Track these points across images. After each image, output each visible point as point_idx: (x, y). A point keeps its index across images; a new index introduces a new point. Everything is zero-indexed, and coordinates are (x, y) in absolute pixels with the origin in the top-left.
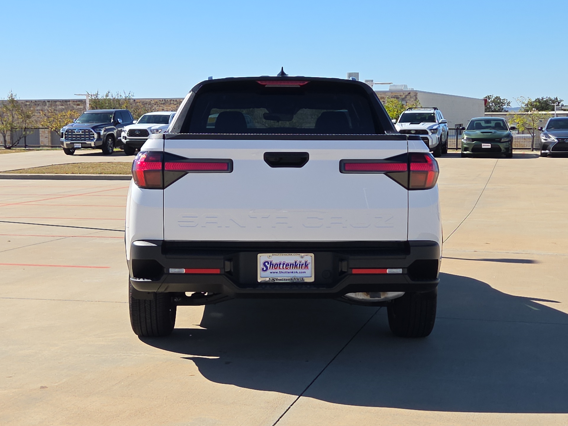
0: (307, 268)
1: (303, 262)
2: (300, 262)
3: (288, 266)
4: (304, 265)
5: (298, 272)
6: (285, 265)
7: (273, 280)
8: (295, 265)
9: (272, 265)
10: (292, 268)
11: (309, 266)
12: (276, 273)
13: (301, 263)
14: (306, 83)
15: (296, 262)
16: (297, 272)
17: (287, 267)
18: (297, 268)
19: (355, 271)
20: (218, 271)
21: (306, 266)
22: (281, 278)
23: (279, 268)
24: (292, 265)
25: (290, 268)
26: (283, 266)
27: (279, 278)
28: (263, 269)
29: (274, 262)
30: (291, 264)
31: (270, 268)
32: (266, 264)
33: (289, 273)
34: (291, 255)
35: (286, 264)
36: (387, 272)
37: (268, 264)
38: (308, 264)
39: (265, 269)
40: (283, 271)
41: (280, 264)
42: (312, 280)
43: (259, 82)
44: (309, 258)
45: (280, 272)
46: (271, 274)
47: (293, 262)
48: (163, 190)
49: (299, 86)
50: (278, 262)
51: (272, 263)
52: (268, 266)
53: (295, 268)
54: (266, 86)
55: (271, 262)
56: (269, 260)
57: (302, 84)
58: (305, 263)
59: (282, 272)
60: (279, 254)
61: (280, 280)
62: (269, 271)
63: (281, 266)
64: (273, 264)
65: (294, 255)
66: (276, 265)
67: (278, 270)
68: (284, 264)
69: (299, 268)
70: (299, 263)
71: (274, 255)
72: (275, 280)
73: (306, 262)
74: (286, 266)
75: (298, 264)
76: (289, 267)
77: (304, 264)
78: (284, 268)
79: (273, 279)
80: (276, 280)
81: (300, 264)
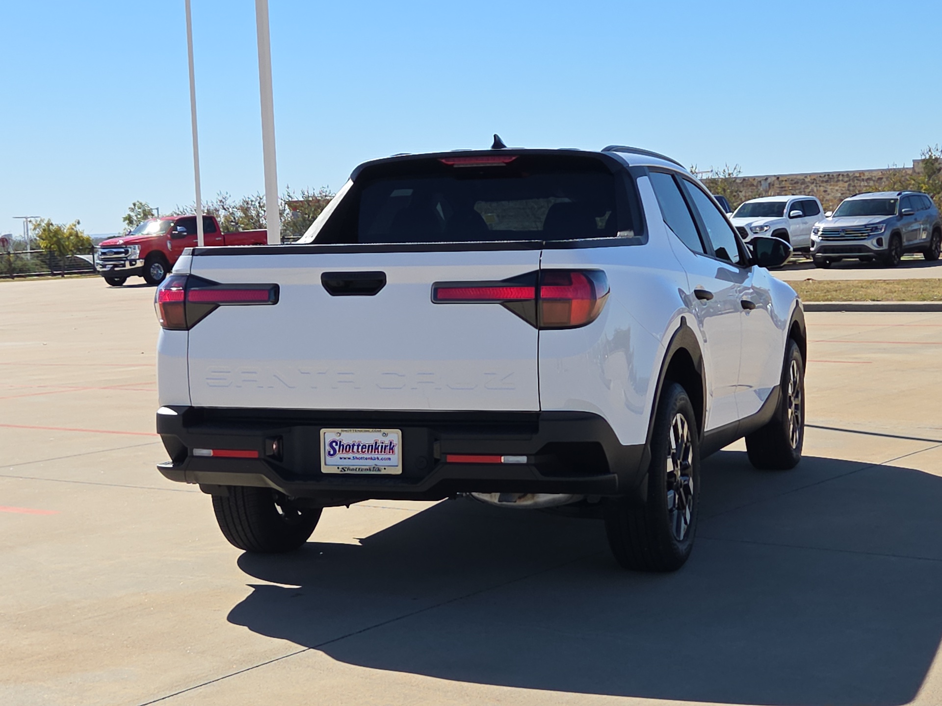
0: (393, 452)
1: (387, 442)
2: (383, 443)
3: (366, 448)
4: (389, 447)
5: (380, 458)
6: (360, 448)
7: (343, 470)
8: (374, 448)
9: (341, 447)
10: (372, 452)
11: (396, 449)
12: (349, 458)
13: (384, 445)
14: (514, 158)
15: (376, 443)
16: (378, 458)
17: (364, 450)
18: (378, 452)
19: (451, 459)
20: (255, 454)
21: (392, 449)
22: (355, 467)
23: (353, 451)
24: (371, 447)
25: (368, 452)
26: (358, 449)
27: (351, 467)
28: (329, 452)
29: (345, 442)
30: (369, 446)
31: (339, 451)
32: (334, 444)
33: (366, 459)
34: (369, 431)
35: (362, 445)
36: (502, 461)
37: (337, 445)
38: (393, 446)
39: (332, 452)
40: (358, 456)
41: (354, 445)
42: (398, 471)
43: (443, 161)
44: (394, 436)
45: (353, 457)
46: (341, 460)
47: (372, 442)
48: (187, 332)
49: (504, 165)
50: (351, 443)
51: (342, 443)
52: (337, 448)
53: (375, 452)
54: (455, 166)
55: (340, 442)
56: (337, 438)
57: (507, 161)
58: (389, 444)
59: (356, 457)
60: (351, 431)
61: (353, 470)
62: (338, 456)
63: (356, 447)
64: (343, 445)
65: (372, 431)
66: (348, 447)
67: (351, 455)
68: (358, 446)
69: (381, 452)
70: (381, 444)
71: (344, 431)
72: (346, 470)
73: (391, 443)
74: (362, 448)
75: (379, 446)
76: (367, 450)
77: (387, 446)
78: (359, 452)
79: (343, 468)
80: (348, 470)
81: (382, 446)
